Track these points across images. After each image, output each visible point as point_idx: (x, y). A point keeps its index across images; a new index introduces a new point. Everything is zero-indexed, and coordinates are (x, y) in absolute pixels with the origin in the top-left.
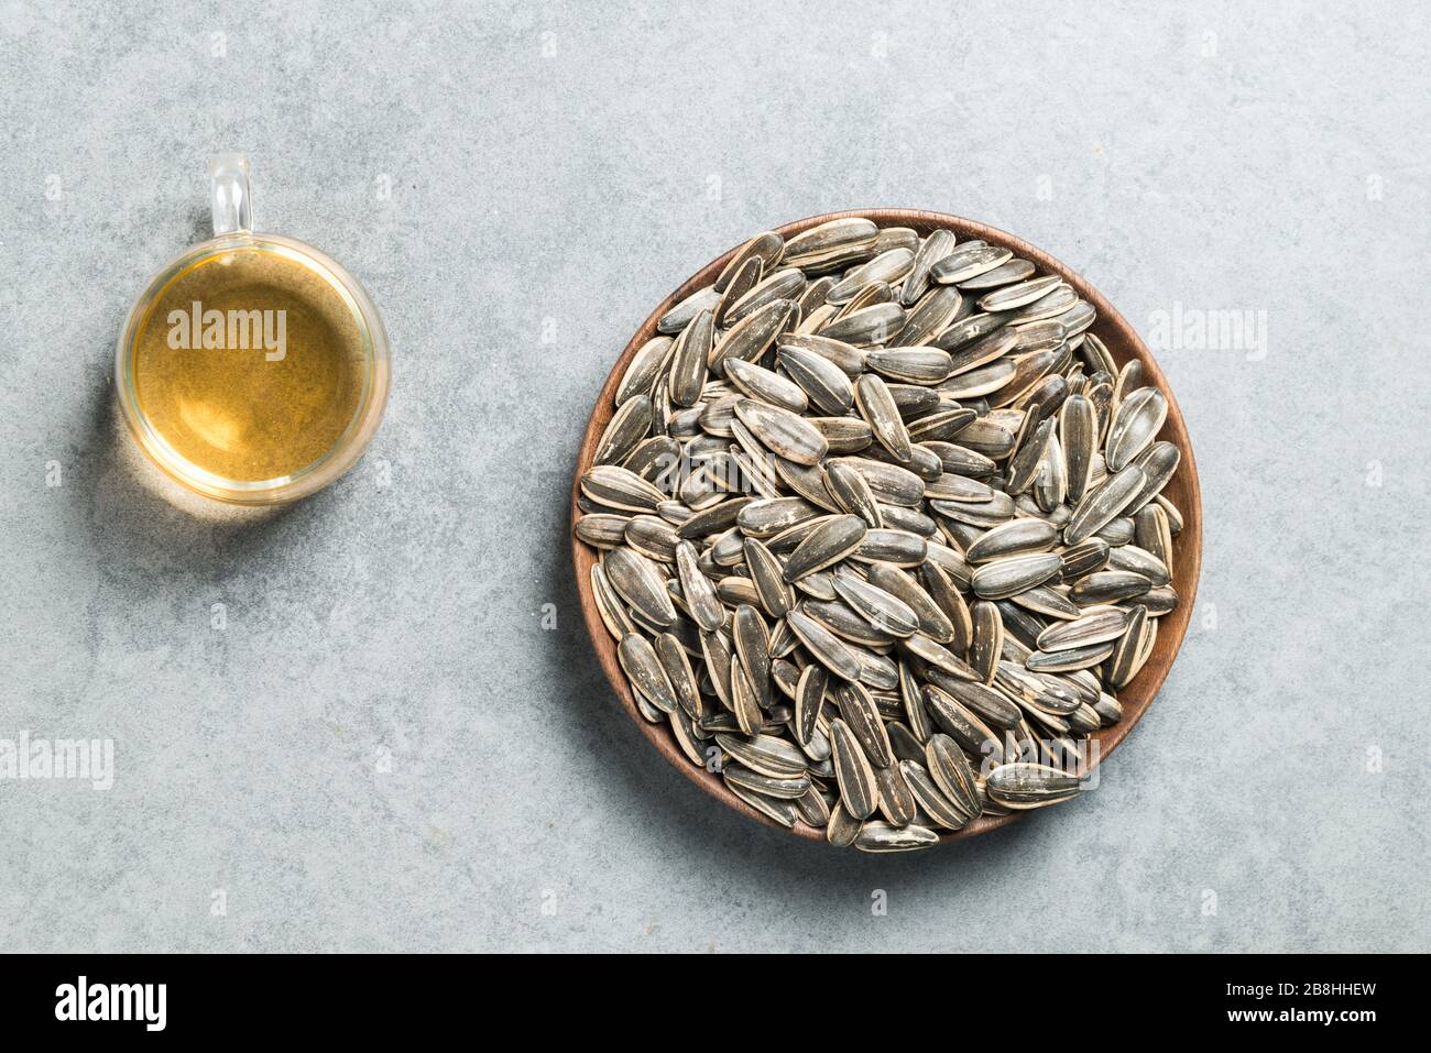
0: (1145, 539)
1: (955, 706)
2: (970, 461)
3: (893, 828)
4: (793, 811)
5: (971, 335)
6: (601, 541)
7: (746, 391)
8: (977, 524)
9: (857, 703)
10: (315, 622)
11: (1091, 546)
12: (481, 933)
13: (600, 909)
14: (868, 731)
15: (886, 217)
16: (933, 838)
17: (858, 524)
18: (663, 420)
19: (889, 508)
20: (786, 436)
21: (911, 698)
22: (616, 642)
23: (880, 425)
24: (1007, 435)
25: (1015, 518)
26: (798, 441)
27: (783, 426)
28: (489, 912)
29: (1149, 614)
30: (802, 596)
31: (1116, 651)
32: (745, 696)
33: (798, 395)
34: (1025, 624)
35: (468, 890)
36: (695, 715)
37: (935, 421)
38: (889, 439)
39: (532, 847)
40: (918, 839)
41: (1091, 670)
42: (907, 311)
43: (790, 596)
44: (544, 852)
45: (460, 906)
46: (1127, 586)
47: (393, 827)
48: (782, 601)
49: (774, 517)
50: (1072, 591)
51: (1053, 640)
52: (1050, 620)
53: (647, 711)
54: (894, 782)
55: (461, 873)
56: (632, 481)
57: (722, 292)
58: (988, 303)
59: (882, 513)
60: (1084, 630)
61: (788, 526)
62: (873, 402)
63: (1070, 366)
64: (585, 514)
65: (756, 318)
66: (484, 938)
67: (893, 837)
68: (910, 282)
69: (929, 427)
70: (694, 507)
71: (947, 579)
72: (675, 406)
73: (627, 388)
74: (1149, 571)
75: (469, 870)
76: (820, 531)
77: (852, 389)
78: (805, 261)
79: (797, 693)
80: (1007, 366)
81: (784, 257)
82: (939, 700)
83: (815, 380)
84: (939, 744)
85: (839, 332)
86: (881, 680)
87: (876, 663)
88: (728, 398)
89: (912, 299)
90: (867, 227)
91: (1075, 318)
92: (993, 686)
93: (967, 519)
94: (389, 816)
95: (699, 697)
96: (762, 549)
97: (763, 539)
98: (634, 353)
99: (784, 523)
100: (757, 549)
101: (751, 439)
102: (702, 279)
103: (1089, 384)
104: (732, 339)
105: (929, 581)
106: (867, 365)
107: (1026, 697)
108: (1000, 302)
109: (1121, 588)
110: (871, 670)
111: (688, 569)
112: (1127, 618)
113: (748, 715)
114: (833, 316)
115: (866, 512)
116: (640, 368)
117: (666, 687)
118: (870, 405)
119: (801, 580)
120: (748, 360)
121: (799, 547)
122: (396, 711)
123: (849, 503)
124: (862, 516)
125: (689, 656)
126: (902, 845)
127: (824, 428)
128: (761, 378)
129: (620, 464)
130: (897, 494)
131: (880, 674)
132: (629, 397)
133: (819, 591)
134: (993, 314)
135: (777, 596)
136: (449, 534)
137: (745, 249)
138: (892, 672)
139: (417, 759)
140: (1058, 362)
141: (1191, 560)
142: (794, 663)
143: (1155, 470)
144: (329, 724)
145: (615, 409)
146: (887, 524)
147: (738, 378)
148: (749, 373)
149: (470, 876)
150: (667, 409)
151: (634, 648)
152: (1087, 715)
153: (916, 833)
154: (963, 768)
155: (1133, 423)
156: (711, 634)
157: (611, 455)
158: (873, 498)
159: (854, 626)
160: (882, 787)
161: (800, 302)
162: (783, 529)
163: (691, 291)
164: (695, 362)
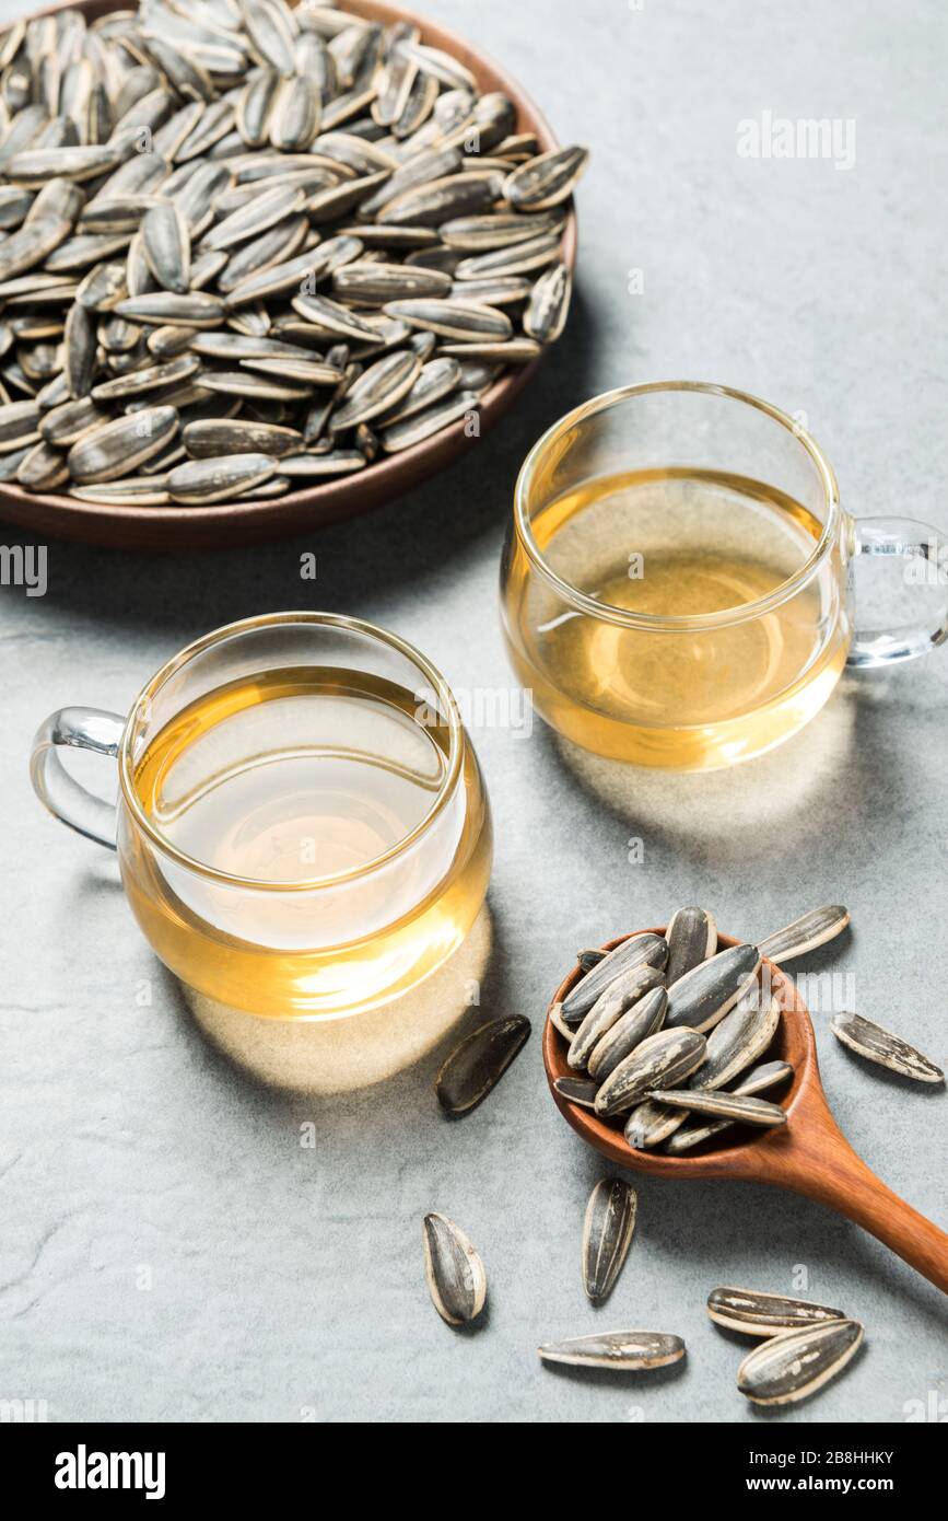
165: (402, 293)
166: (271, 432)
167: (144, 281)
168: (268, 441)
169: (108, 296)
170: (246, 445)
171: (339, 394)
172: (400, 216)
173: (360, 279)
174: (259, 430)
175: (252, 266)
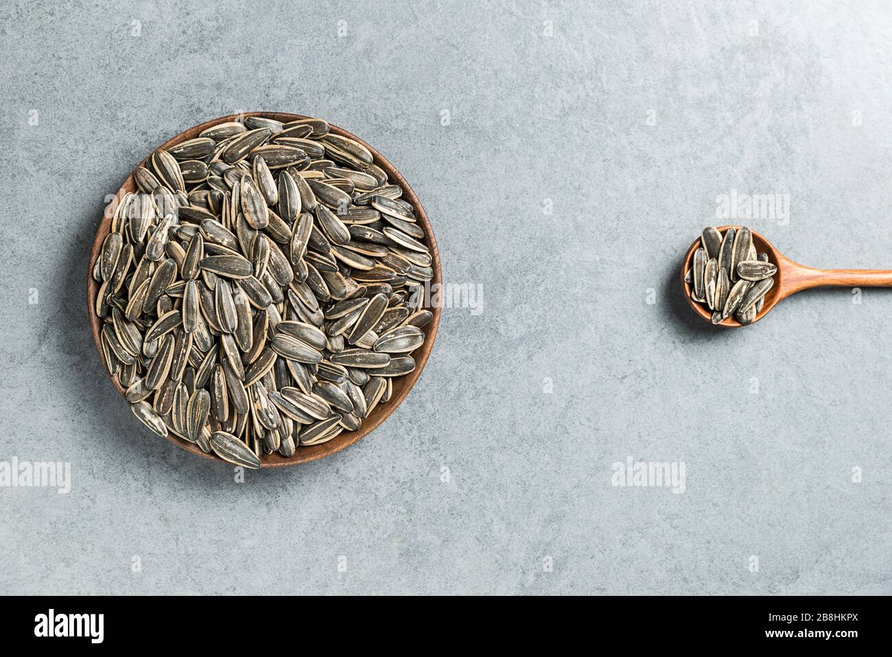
0: (368, 391)
1: (223, 383)
2: (320, 285)
3: (152, 412)
4: (119, 369)
5: (367, 237)
6: (141, 184)
7: (255, 175)
8: (300, 316)
9: (184, 340)
11: (340, 370)
14: (178, 357)
15: (381, 161)
16: (165, 433)
17: (249, 269)
18: (212, 158)
19: (269, 276)
20: (252, 206)
21: (207, 362)
22: (111, 231)
23: (296, 239)
24: (344, 290)
25: (319, 328)
26: (255, 212)
27: (255, 201)
29: (340, 422)
30: (201, 277)
31: (313, 425)
32: (139, 299)
33: (275, 197)
34: (283, 376)
36: (114, 290)
37: (320, 259)
38: (294, 248)
40: (158, 427)
41: (295, 422)
42: (352, 205)
43: (196, 273)
46: (342, 402)
48: (190, 272)
49: (218, 235)
50: (317, 383)
51: (290, 394)
52: (296, 385)
53: (96, 271)
54: (170, 391)
56: (176, 170)
57: (284, 129)
58: (387, 230)
59: (264, 275)
60: (306, 402)
61: (221, 244)
62: (301, 227)
63: (400, 289)
64: (145, 167)
65: (287, 150)
67: (148, 416)
68: (365, 195)
69: (315, 259)
70: (191, 204)
71: (267, 326)
72: (221, 157)
73: (210, 133)
74: (357, 404)
76: (231, 257)
77: (298, 214)
78: (329, 147)
79: (162, 316)
80: (371, 263)
81: (324, 138)
82: (219, 375)
83: (286, 196)
84: (201, 393)
85: (316, 186)
86: (201, 343)
87: (205, 334)
88: (246, 172)
89: (359, 203)
90: (368, 157)
91: (421, 272)
92: (246, 389)
93: (298, 310)
95: (121, 284)
96: (201, 244)
97: (205, 240)
98: (226, 121)
99: (220, 241)
100: (199, 241)
101: (238, 196)
102: (282, 117)
103: (402, 304)
104: (269, 149)
105: (258, 321)
106: (315, 210)
107: (255, 405)
108: (393, 235)
109: (338, 400)
110: (201, 335)
111: (164, 226)
112: (329, 415)
113: (133, 307)
114: (320, 179)
115: (258, 267)
116: (223, 129)
117: (112, 268)
118: (299, 227)
119: (206, 271)
120: (268, 165)
121: (217, 256)
123: (255, 257)
124: (254, 268)
125: (132, 261)
126: (149, 423)
127: (272, 219)
128: (265, 176)
129: (178, 161)
130: (278, 273)
131: (203, 340)
132: (207, 137)
133: (209, 281)
134: (385, 236)
135: (190, 269)
137: (310, 120)
138: (209, 344)
140: (396, 281)
141: (379, 417)
142: (173, 303)
143: (398, 365)
145: (198, 137)
146: (262, 281)
147: (256, 167)
148: (263, 168)
150: (218, 155)
151: (114, 241)
152: (275, 440)
153: (159, 424)
154: (204, 414)
155: (401, 338)
156: (149, 261)
157: (178, 153)
158: (266, 265)
159: (210, 309)
160: (164, 388)
161: (313, 163)
162: (218, 243)
163: (273, 118)
164: (246, 146)
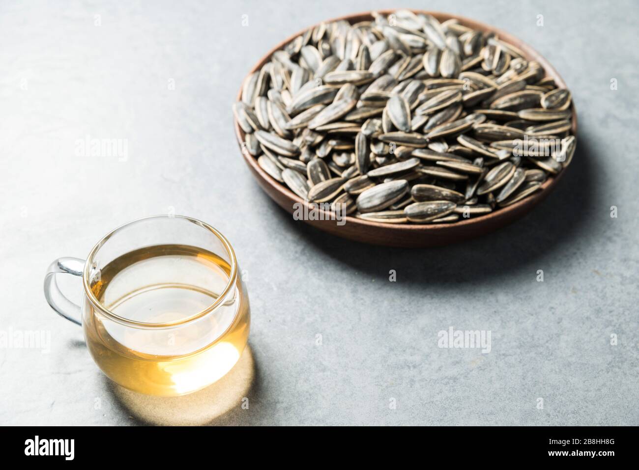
8: (419, 69)
10: (325, 373)
12: (544, 362)
13: (552, 308)
16: (571, 138)
23: (351, 79)
28: (533, 354)
35: (516, 359)
39: (504, 324)
40: (569, 143)
44: (508, 320)
45: (523, 366)
47: (462, 380)
55: (504, 359)
66: (546, 362)
67: (565, 150)
75: (504, 355)
94: (455, 379)
122: (396, 355)
126: (570, 149)
136: (310, 300)
139: (428, 355)
144: (387, 387)
149: (507, 356)
151: (413, 212)
165: (505, 138)
166: (451, 193)
167: (390, 126)
168: (450, 197)
169: (376, 131)
170: (440, 197)
171: (480, 178)
172: (501, 106)
173: (486, 131)
174: (446, 192)
175: (438, 123)
